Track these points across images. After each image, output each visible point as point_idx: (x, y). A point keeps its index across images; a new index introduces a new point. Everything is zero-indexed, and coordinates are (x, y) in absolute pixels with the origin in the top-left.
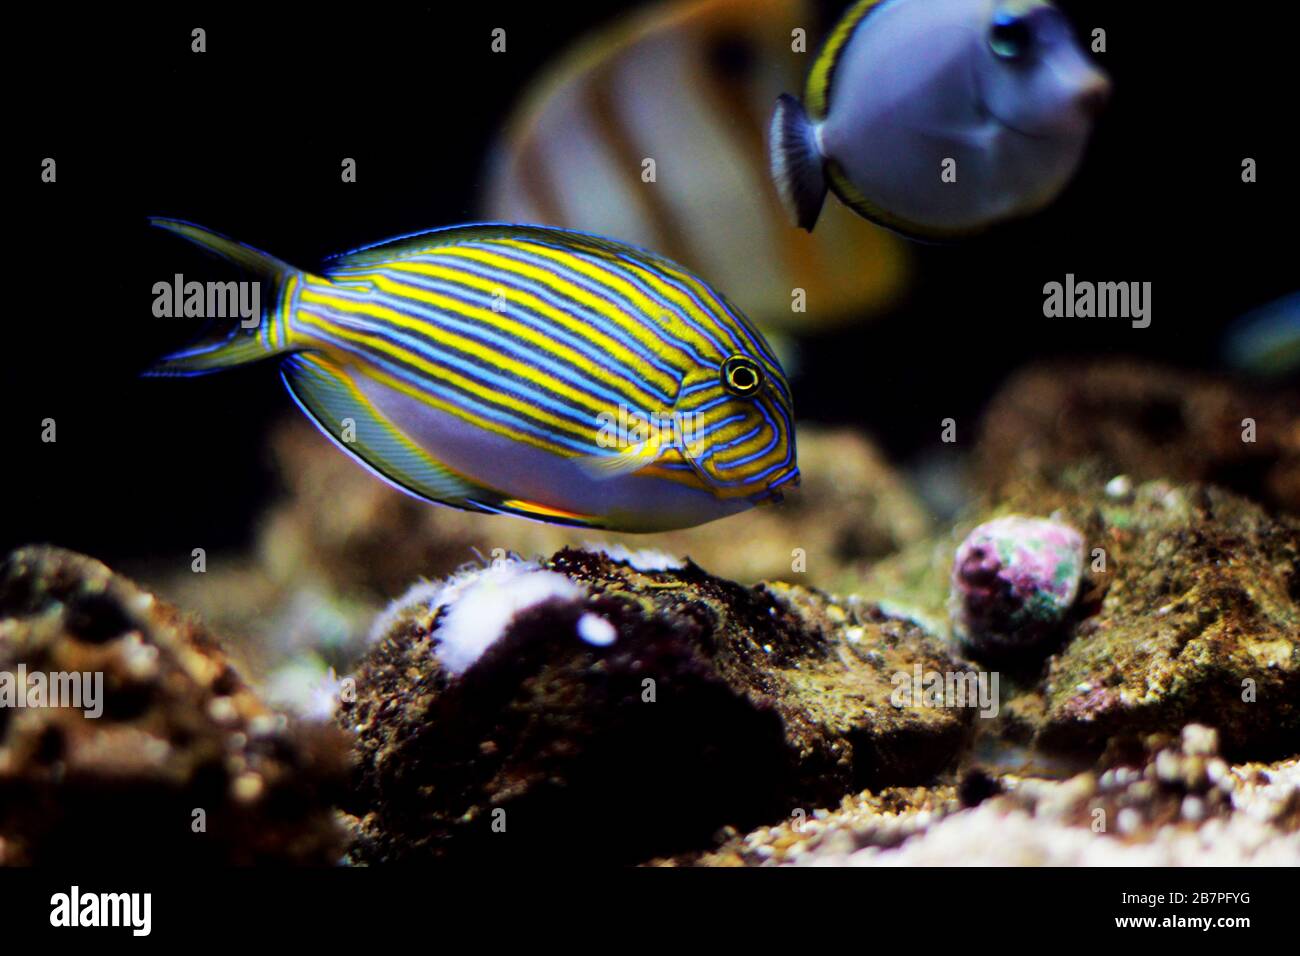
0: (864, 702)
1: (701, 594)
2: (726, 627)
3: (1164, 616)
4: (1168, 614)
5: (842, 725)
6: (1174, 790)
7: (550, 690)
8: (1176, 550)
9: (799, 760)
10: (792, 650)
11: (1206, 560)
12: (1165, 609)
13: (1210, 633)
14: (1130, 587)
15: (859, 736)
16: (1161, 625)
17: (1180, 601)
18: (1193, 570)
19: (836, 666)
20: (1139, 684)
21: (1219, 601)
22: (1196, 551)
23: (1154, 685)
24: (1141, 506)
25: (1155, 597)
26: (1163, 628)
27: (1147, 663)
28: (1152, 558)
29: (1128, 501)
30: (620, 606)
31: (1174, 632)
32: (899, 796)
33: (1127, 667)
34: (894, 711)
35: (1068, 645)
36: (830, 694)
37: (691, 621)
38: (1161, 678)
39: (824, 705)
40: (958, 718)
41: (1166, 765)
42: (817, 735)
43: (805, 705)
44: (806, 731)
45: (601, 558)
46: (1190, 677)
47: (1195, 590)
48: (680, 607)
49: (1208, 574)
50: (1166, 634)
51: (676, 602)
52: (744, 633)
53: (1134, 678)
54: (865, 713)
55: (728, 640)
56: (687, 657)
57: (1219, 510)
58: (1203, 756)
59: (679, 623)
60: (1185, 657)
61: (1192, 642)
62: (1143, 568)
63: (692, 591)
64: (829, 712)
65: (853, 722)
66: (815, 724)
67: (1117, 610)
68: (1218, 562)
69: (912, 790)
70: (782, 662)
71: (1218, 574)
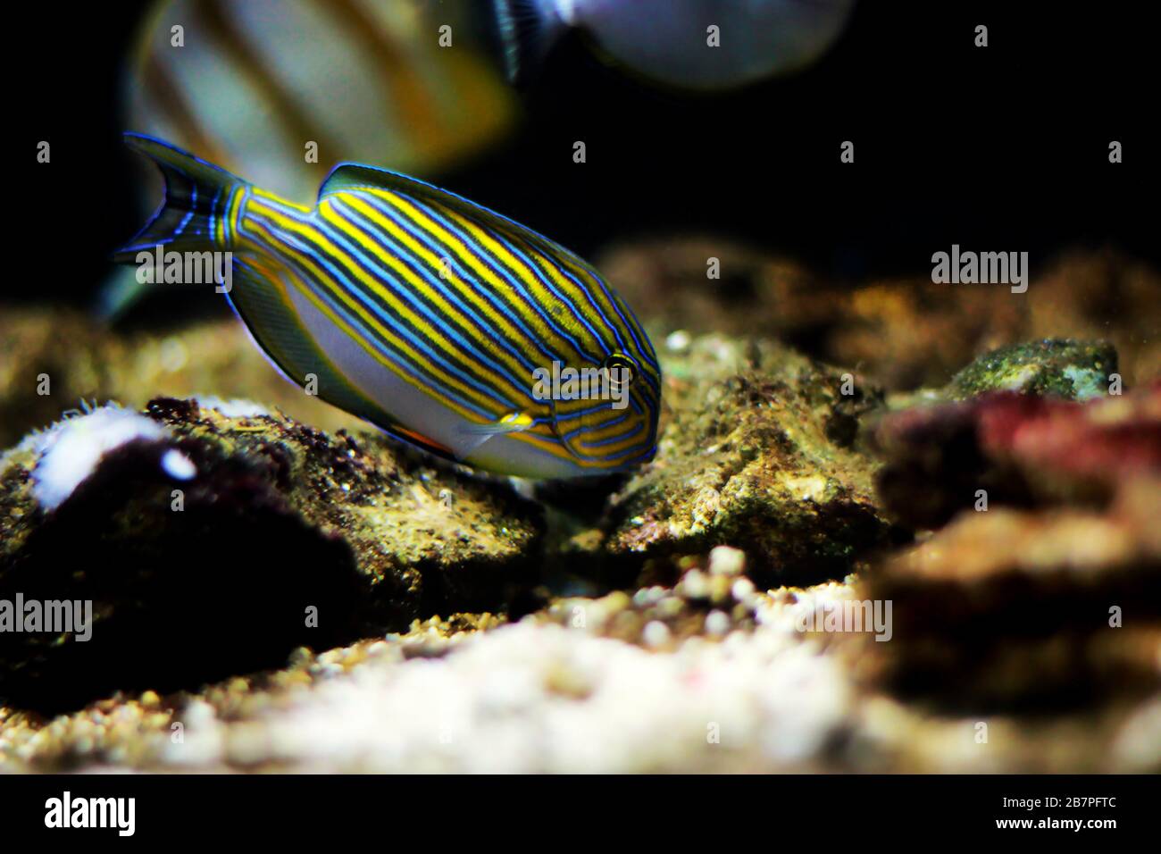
0: (434, 536)
1: (283, 437)
2: (305, 467)
3: (711, 455)
4: (715, 453)
5: (414, 556)
6: (700, 606)
7: (134, 522)
8: (725, 395)
9: (370, 586)
10: (369, 489)
11: (749, 404)
12: (712, 449)
13: (751, 469)
14: (683, 431)
15: (428, 566)
16: (707, 463)
17: (725, 441)
18: (737, 413)
19: (411, 504)
20: (686, 516)
21: (759, 440)
22: (740, 396)
23: (699, 517)
24: (697, 359)
25: (703, 439)
26: (709, 466)
27: (694, 498)
28: (703, 404)
29: (685, 354)
30: (203, 446)
31: (719, 469)
32: (466, 621)
33: (676, 502)
34: (462, 544)
35: (626, 484)
36: (403, 528)
37: (268, 459)
38: (705, 511)
39: (397, 539)
40: (522, 549)
41: (694, 584)
42: (388, 565)
43: (379, 538)
44: (378, 560)
45: (191, 406)
46: (731, 509)
47: (738, 431)
48: (260, 447)
49: (750, 416)
50: (711, 471)
51: (257, 443)
52: (323, 472)
53: (682, 512)
54: (433, 545)
55: (308, 479)
56: (262, 492)
57: (768, 361)
58: (731, 576)
59: (256, 461)
60: (727, 491)
61: (733, 478)
62: (695, 412)
63: (275, 434)
64: (402, 544)
65: (423, 554)
66: (388, 555)
67: (671, 452)
68: (760, 405)
69: (478, 616)
70: (358, 500)
71: (760, 416)
